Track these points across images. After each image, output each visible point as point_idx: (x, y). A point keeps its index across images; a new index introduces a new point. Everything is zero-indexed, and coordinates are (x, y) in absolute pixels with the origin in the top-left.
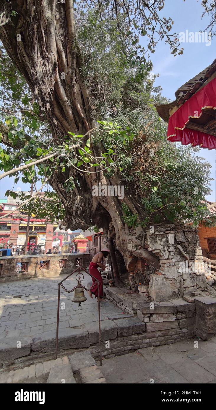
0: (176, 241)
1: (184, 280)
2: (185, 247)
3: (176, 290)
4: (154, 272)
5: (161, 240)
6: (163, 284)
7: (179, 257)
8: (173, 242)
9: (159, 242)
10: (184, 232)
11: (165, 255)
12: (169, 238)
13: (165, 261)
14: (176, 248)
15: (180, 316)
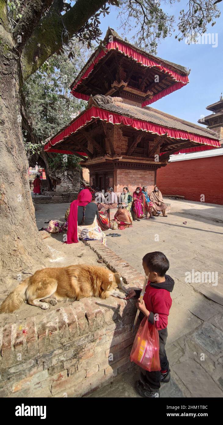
0: (68, 174)
1: (69, 187)
2: (72, 177)
3: (66, 190)
4: (58, 184)
5: (61, 174)
6: (60, 188)
7: (68, 180)
8: (66, 174)
9: (60, 174)
10: (72, 171)
11: (62, 179)
12: (65, 173)
13: (62, 181)
14: (68, 177)
15: (63, 196)
